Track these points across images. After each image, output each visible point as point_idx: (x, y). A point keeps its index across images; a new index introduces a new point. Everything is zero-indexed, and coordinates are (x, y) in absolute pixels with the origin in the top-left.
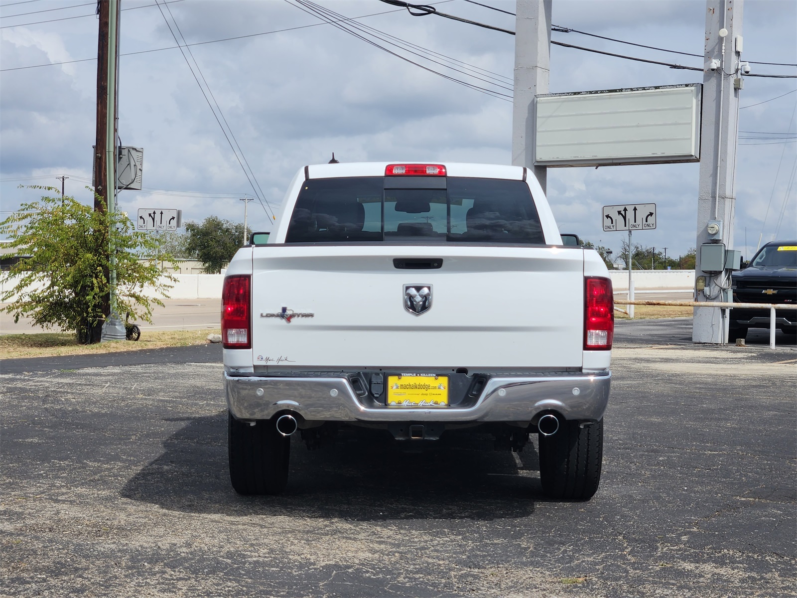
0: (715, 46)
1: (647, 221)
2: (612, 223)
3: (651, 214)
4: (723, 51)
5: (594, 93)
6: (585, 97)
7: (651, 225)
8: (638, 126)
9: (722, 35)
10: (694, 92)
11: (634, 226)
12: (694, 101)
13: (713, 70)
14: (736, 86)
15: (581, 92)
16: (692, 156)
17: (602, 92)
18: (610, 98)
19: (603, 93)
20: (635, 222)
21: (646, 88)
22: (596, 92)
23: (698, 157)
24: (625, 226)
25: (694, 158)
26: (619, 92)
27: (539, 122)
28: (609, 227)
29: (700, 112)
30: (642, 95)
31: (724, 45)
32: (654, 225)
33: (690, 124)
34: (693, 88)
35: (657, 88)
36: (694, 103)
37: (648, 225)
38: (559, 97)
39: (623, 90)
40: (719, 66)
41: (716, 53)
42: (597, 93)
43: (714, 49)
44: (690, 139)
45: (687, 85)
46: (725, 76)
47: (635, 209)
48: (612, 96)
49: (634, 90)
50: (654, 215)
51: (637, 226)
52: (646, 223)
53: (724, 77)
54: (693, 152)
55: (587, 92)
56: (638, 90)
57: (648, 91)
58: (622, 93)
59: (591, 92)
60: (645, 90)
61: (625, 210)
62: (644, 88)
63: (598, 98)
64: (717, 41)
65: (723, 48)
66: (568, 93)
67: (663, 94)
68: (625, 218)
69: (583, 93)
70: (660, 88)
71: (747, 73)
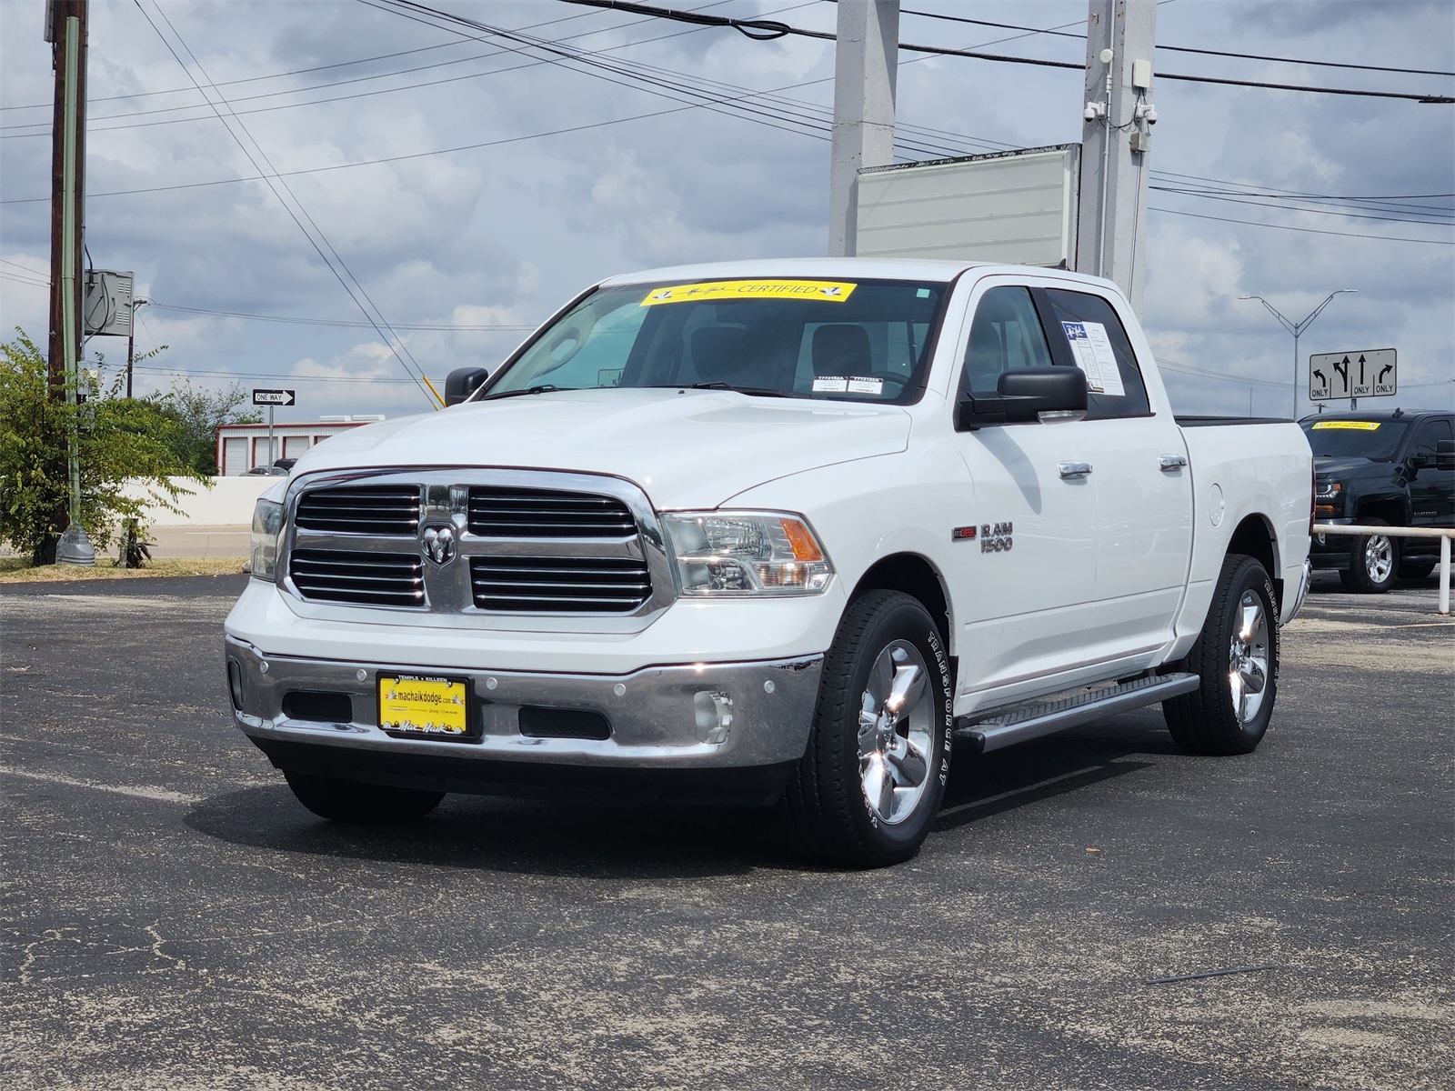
0: (1098, 79)
1: (1381, 382)
2: (1324, 385)
3: (1388, 368)
4: (1108, 87)
5: (935, 164)
6: (923, 172)
7: (1388, 389)
8: (991, 218)
9: (1105, 60)
10: (1070, 159)
11: (1360, 390)
12: (1067, 174)
13: (1088, 120)
14: (1134, 147)
15: (918, 163)
18: (954, 172)
19: (947, 163)
20: (1362, 383)
21: (1003, 154)
24: (1346, 390)
26: (968, 161)
27: (861, 213)
28: (1319, 393)
29: (1076, 193)
30: (997, 166)
31: (1108, 76)
32: (1394, 388)
33: (1060, 212)
34: (1065, 152)
35: (1018, 153)
36: (1067, 177)
37: (1383, 389)
38: (887, 172)
39: (974, 159)
40: (1103, 113)
41: (1097, 91)
42: (939, 164)
43: (1097, 84)
45: (1058, 148)
46: (1112, 130)
47: (1362, 360)
48: (958, 169)
49: (988, 158)
50: (1393, 369)
51: (1365, 390)
52: (1380, 385)
53: (1110, 133)
55: (926, 163)
56: (993, 157)
57: (1005, 158)
58: (972, 163)
59: (930, 163)
60: (1002, 156)
61: (1346, 361)
64: (1102, 70)
65: (1109, 81)
66: (901, 165)
67: (1024, 163)
68: (1345, 375)
70: (1023, 152)
71: (1152, 122)
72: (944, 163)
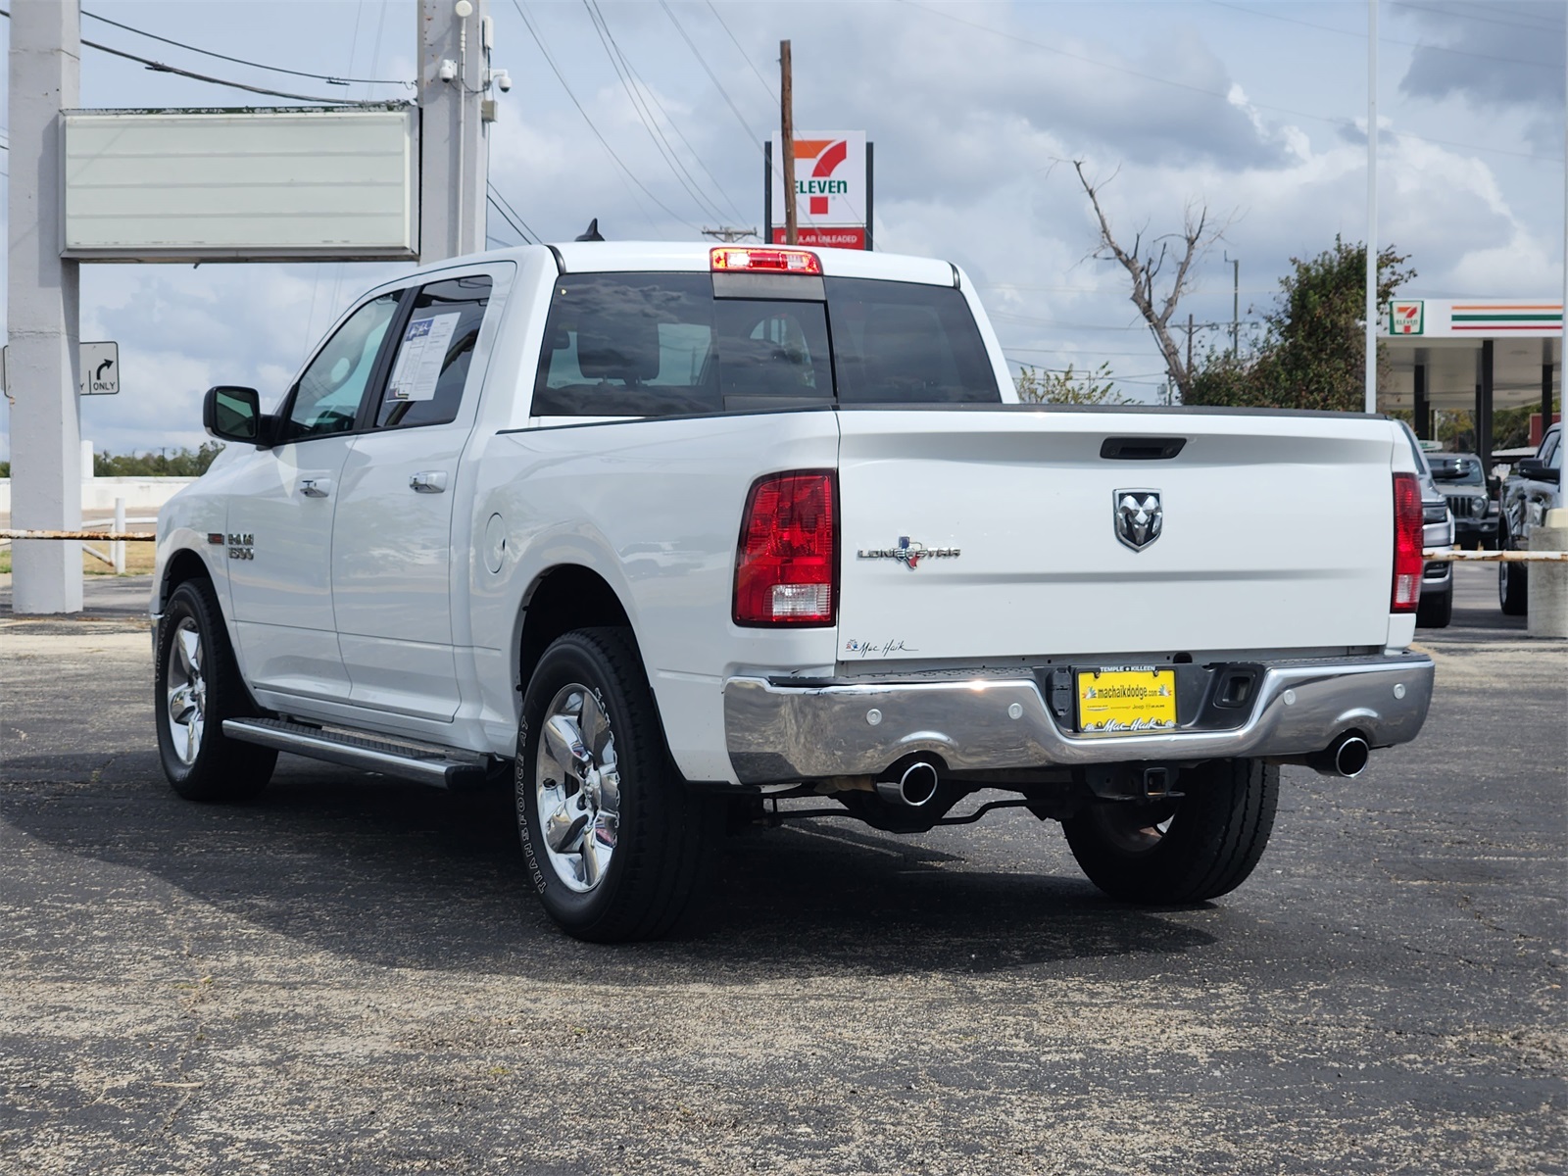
0: (446, 33)
1: (98, 378)
3: (108, 363)
4: (463, 45)
5: (193, 113)
6: (173, 120)
7: (109, 386)
8: (291, 185)
9: (461, 13)
10: (407, 122)
12: (407, 140)
13: (446, 80)
14: (486, 116)
15: (165, 109)
16: (405, 248)
17: (210, 111)
19: (212, 113)
21: (304, 109)
22: (198, 111)
23: (417, 252)
25: (409, 253)
26: (248, 112)
27: (71, 167)
29: (417, 163)
30: (297, 123)
31: (463, 32)
32: (116, 386)
33: (399, 184)
34: (404, 114)
35: (328, 109)
36: (408, 143)
37: (103, 386)
38: (114, 117)
40: (457, 74)
41: (447, 47)
42: (199, 113)
43: (442, 39)
44: (402, 215)
45: (391, 107)
46: (467, 95)
48: (232, 121)
49: (280, 112)
50: (114, 366)
52: (98, 382)
53: (465, 97)
54: (408, 241)
55: (177, 110)
56: (288, 112)
57: (309, 115)
58: (255, 116)
59: (186, 111)
60: (303, 111)
62: (301, 108)
63: (203, 124)
64: (449, 24)
65: (463, 38)
66: (136, 110)
67: (341, 122)
69: (168, 111)
70: (335, 109)
71: (505, 90)
72: (207, 113)
